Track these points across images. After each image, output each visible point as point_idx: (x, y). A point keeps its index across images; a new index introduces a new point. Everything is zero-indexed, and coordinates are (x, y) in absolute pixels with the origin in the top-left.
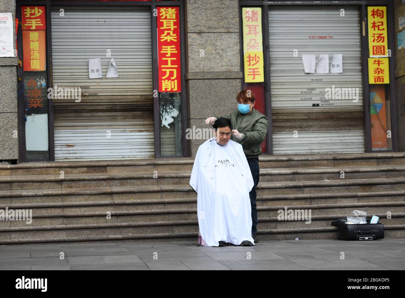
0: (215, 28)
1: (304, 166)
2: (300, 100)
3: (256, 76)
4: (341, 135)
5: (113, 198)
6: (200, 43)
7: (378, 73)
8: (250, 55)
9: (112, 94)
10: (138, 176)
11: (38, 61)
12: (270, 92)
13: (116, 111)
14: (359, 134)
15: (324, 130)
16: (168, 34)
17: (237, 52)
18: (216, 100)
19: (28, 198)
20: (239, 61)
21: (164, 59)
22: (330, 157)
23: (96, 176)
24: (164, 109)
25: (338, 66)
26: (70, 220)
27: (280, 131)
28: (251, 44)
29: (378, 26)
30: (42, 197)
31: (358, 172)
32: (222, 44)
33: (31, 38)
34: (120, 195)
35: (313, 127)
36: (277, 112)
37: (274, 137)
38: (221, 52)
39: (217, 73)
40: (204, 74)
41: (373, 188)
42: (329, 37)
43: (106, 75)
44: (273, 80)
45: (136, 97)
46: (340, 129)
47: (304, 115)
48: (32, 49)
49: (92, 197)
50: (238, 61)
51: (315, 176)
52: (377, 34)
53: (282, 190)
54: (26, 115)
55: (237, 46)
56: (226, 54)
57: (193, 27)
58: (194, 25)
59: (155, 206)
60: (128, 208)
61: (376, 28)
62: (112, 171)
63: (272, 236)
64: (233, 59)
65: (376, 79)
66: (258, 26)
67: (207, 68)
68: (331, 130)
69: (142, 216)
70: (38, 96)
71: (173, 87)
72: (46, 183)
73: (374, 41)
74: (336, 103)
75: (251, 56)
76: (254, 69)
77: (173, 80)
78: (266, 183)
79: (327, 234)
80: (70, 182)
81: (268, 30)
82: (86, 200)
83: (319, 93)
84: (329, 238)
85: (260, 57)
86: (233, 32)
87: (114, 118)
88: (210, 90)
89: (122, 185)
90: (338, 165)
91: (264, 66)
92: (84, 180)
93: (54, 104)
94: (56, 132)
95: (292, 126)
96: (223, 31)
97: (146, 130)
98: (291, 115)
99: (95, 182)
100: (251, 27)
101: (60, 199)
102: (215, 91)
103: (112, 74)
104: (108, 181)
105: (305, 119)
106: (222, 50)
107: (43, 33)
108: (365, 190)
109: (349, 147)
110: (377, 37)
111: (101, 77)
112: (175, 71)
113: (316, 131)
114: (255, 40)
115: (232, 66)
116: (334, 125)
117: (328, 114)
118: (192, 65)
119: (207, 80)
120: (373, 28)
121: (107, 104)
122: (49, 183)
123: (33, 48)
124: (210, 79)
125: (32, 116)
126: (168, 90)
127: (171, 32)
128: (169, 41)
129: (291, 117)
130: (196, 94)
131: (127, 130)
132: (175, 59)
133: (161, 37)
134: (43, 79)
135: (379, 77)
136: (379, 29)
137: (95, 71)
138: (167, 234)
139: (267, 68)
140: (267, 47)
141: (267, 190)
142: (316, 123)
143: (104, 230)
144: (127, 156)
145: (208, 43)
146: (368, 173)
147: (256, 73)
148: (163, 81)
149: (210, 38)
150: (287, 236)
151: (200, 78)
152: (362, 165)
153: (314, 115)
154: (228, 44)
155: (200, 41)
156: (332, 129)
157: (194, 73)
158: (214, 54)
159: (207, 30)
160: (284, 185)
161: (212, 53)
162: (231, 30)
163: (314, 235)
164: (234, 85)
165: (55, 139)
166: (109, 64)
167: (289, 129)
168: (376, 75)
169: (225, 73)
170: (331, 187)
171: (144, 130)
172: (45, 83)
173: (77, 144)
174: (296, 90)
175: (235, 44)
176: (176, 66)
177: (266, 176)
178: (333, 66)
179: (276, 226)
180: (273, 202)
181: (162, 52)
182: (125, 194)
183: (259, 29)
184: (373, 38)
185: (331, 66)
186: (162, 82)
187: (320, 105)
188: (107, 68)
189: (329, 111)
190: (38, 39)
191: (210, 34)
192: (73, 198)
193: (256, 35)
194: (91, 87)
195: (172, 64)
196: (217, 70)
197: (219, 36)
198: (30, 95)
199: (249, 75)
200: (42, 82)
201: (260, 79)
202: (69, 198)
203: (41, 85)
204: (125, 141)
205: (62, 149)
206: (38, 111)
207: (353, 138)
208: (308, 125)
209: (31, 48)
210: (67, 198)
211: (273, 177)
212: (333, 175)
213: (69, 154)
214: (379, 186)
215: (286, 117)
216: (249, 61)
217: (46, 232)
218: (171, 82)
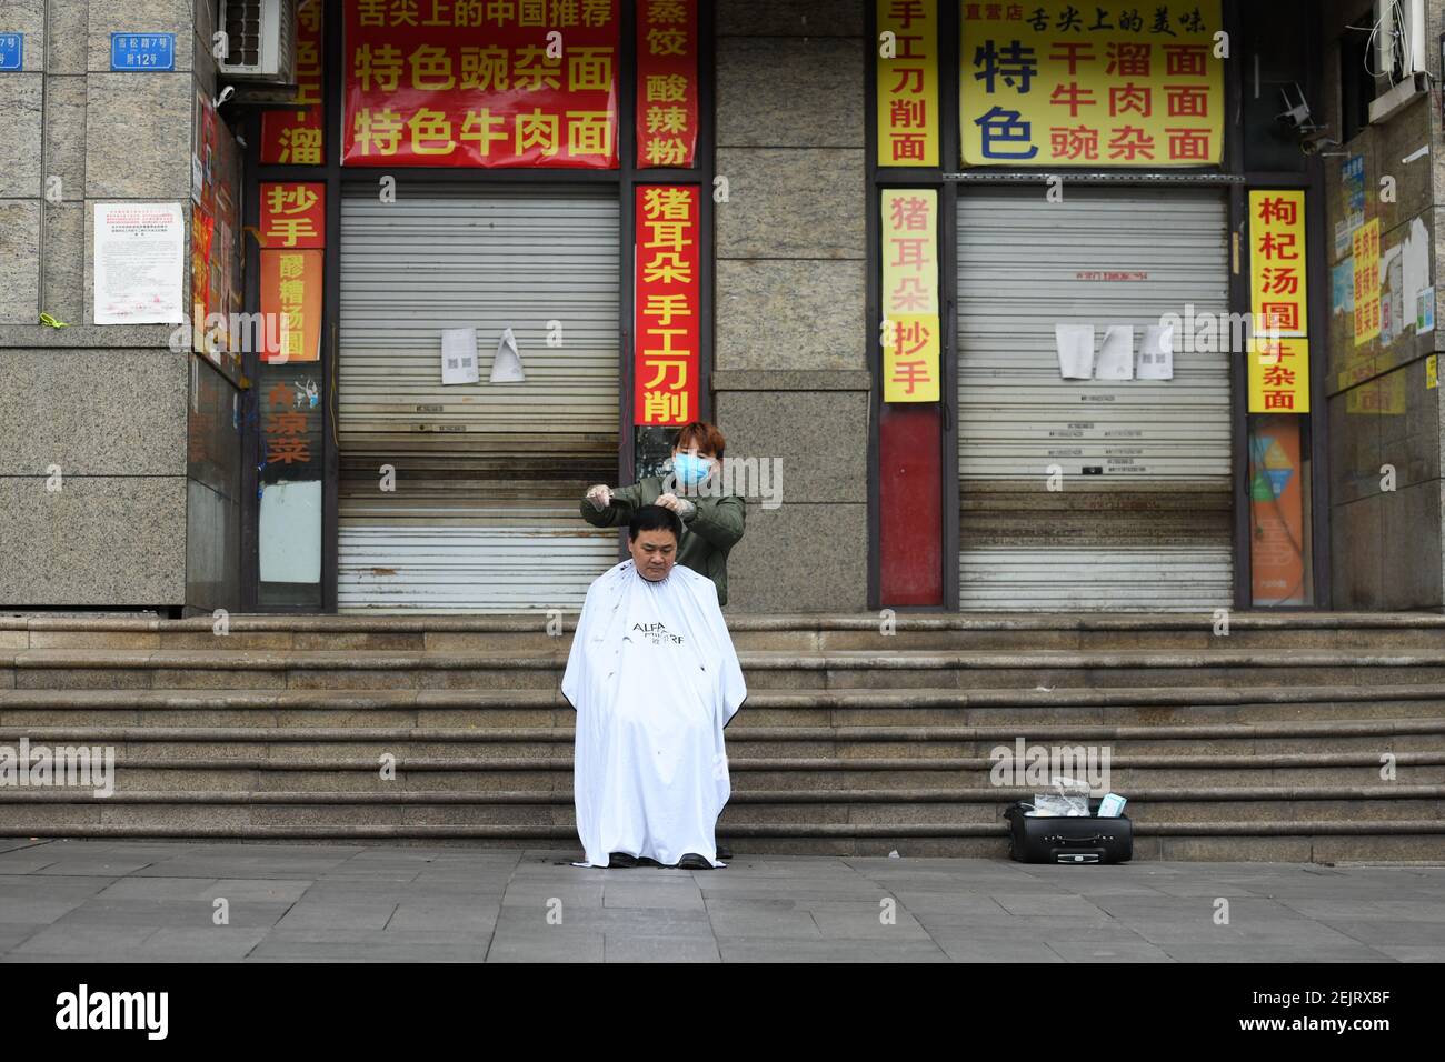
0: (797, 246)
1: (991, 646)
2: (1047, 454)
3: (917, 385)
4: (1165, 558)
5: (420, 720)
6: (751, 288)
7: (1275, 381)
8: (900, 324)
9: (505, 428)
10: (502, 662)
11: (301, 333)
12: (957, 430)
13: (514, 476)
14: (1219, 558)
15: (1114, 544)
16: (667, 262)
17: (859, 314)
18: (793, 451)
19: (185, 712)
20: (864, 339)
21: (651, 331)
22: (1069, 623)
23: (383, 657)
24: (649, 472)
25: (1161, 358)
26: (275, 777)
27: (986, 543)
28: (904, 294)
29: (1281, 245)
30: (224, 713)
31: (1142, 667)
32: (814, 292)
33: (282, 270)
34: (440, 713)
35: (1083, 533)
36: (979, 487)
37: (963, 559)
38: (810, 314)
39: (798, 375)
40: (758, 378)
41: (1175, 714)
42: (1136, 275)
43: (489, 376)
44: (966, 396)
45: (572, 438)
46: (1161, 540)
47: (1058, 499)
48: (285, 302)
49: (362, 717)
50: (860, 341)
51: (1015, 674)
52: (1277, 270)
53: (907, 711)
54: (263, 482)
55: (858, 297)
56: (825, 321)
57: (733, 244)
58: (735, 238)
59: (524, 749)
60: (448, 751)
61: (1274, 253)
62: (438, 646)
63: (820, 844)
64: (847, 335)
65: (1271, 399)
66: (927, 240)
67: (768, 360)
68: (1136, 544)
69: (476, 774)
70: (298, 432)
71: (675, 412)
72: (245, 673)
73: (1265, 290)
74: (1152, 467)
75: (904, 326)
76: (911, 365)
77: (677, 392)
78: (866, 691)
79: (983, 841)
80: (311, 673)
81: (956, 253)
82: (344, 724)
83: (1102, 436)
84: (988, 856)
85: (929, 330)
86: (847, 257)
87: (508, 497)
88: (777, 422)
89: (455, 684)
90: (1093, 644)
91: (941, 356)
92: (348, 668)
93: (343, 454)
94: (345, 531)
95: (1020, 531)
96: (818, 255)
97: (599, 533)
98: (1019, 499)
99: (379, 676)
100: (906, 244)
101: (272, 719)
102: (791, 426)
103: (506, 371)
104: (416, 673)
105: (1060, 510)
106: (815, 309)
107: (316, 258)
108: (1151, 721)
109: (1188, 593)
110: (1276, 278)
111: (475, 379)
112: (683, 366)
113: (1090, 545)
114: (916, 281)
115: (841, 355)
116: (1145, 530)
117: (1128, 498)
118: (728, 352)
119: (769, 394)
120: (1265, 252)
121: (492, 455)
122: (252, 673)
123: (288, 299)
124: (776, 391)
125: (280, 487)
126: (661, 420)
127: (675, 257)
128: (667, 280)
129: (1020, 505)
130: (736, 434)
131: (542, 530)
132: (683, 332)
133: (646, 271)
134: (311, 385)
135: (1278, 393)
136: (1281, 256)
137: (460, 363)
138: (517, 827)
139: (950, 363)
140: (949, 302)
141: (862, 712)
142: (1093, 522)
143: (355, 809)
144: (544, 605)
145: (776, 287)
146: (1172, 672)
147: (916, 376)
148: (648, 395)
149: (780, 275)
150: (864, 844)
151: (748, 387)
152: (1163, 648)
153: (1085, 498)
154: (833, 291)
155: (753, 281)
156: (1139, 540)
157: (731, 372)
158: (792, 320)
159: (771, 251)
160: (912, 698)
161: (786, 316)
162: (841, 253)
163: (945, 843)
164: (847, 408)
165: (342, 550)
166: (498, 344)
167: (1012, 539)
168: (1271, 387)
169: (821, 374)
170: (1049, 709)
171: (593, 533)
172: (316, 396)
173: (404, 567)
174: (1034, 426)
175: (854, 293)
176: (687, 353)
177: (870, 672)
178: (1147, 358)
179: (848, 814)
180: (867, 747)
181: (646, 312)
182: (453, 713)
183: (930, 251)
184: (1263, 282)
185: (1141, 359)
186: (645, 398)
187: (1105, 471)
188: (492, 355)
189: (1131, 489)
190: (301, 273)
191: (780, 264)
192: (308, 717)
193: (919, 268)
194: (446, 409)
195: (673, 348)
196: (797, 366)
197: (805, 270)
198: (273, 427)
199: (895, 380)
200: (309, 392)
201: (929, 392)
202: (296, 718)
203: (306, 402)
204: (538, 560)
205: (361, 581)
206: (295, 473)
207: (1199, 568)
208: (1069, 528)
209: (281, 297)
210: (290, 718)
211: (890, 676)
212: (1067, 674)
213: (381, 593)
214: (1192, 708)
215: (1002, 505)
216: (899, 341)
217: (195, 809)
218: (670, 399)
